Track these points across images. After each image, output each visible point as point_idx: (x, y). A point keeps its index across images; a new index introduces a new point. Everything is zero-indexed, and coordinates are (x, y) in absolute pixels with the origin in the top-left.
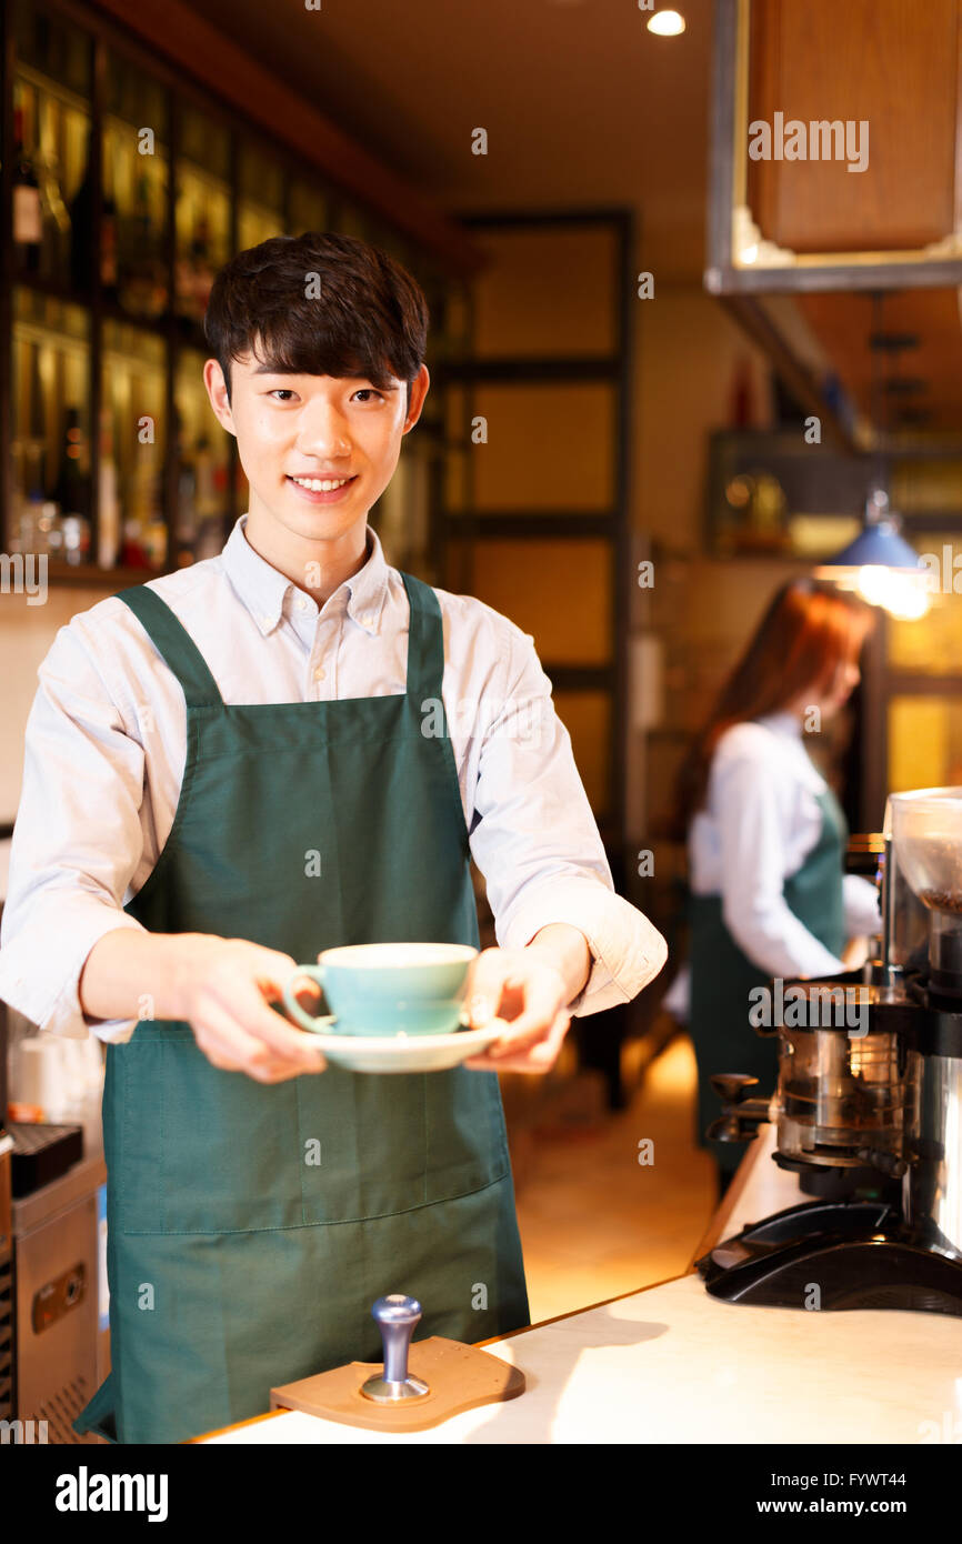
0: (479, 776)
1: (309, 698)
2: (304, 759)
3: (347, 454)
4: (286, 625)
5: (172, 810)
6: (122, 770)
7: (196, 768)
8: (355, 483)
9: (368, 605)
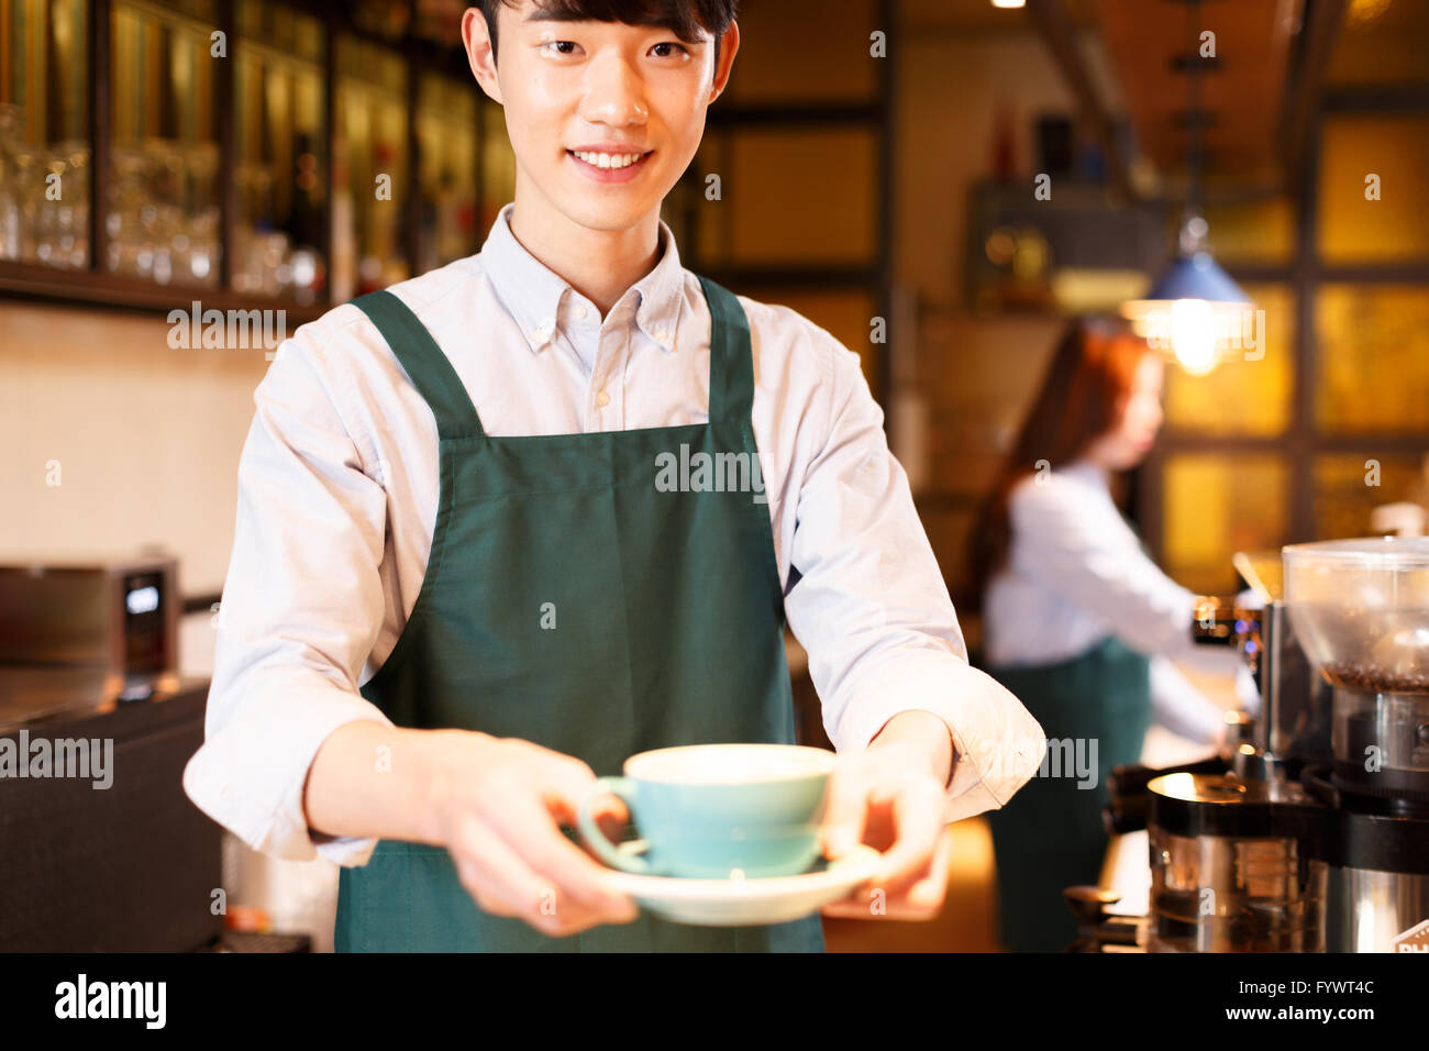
0: (797, 524)
1: (590, 427)
2: (584, 503)
3: (642, 122)
4: (562, 338)
5: (421, 566)
6: (358, 517)
7: (452, 514)
8: (652, 158)
9: (660, 315)
